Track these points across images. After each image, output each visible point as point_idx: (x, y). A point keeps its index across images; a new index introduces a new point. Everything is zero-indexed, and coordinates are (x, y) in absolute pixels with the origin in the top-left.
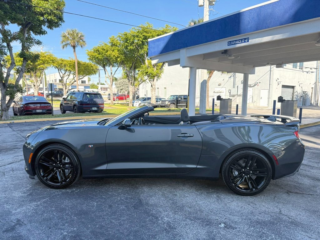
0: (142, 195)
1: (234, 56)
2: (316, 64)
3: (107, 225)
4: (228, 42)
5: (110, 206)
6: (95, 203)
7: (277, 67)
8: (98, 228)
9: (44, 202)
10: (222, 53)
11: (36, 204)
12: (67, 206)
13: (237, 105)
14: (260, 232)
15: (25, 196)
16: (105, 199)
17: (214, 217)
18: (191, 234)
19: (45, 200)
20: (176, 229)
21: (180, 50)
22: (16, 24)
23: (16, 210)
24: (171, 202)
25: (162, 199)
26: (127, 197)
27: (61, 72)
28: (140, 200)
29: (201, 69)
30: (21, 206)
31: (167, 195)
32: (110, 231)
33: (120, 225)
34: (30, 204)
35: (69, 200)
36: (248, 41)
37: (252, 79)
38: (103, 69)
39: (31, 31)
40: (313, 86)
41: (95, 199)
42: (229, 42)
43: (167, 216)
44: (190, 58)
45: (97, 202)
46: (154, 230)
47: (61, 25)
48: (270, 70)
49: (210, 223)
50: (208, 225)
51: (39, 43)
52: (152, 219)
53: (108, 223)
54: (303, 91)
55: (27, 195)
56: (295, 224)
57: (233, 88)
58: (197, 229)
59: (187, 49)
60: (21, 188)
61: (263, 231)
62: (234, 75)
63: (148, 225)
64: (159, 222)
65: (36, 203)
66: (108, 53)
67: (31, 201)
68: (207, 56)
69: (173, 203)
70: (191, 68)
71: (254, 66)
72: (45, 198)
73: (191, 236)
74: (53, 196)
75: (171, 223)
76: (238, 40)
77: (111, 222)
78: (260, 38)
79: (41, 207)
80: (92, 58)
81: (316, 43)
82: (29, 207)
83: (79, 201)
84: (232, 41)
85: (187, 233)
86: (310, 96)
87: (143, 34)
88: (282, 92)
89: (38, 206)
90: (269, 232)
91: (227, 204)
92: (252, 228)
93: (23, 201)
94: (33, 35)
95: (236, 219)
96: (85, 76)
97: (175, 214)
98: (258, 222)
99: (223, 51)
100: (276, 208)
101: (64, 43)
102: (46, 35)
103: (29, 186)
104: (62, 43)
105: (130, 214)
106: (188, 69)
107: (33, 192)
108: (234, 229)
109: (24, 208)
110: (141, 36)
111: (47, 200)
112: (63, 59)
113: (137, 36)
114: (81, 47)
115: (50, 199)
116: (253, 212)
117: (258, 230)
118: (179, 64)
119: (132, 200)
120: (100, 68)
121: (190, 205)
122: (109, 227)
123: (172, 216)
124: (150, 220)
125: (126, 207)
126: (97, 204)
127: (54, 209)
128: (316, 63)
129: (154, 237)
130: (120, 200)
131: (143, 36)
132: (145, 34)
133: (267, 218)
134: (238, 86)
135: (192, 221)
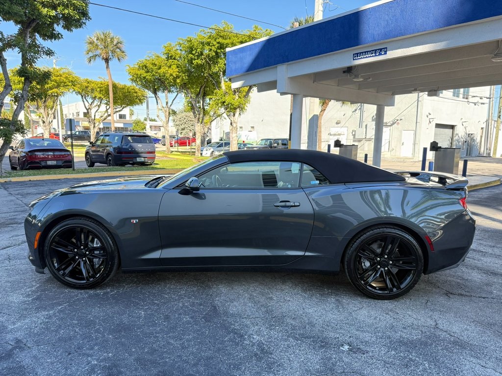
0: (217, 299)
1: (362, 77)
2: (489, 91)
3: (161, 348)
4: (354, 54)
5: (167, 318)
6: (143, 313)
7: (429, 95)
8: (147, 352)
9: (60, 311)
10: (344, 72)
11: (47, 315)
12: (98, 318)
13: (366, 155)
14: (405, 357)
15: (29, 301)
16: (158, 305)
17: (332, 335)
18: (296, 362)
19: (61, 308)
20: (272, 354)
21: (276, 67)
22: (12, 23)
23: (14, 323)
24: (263, 309)
25: (250, 304)
26: (194, 303)
27: (87, 101)
28: (215, 307)
29: (309, 98)
30: (22, 317)
31: (256, 299)
32: (166, 358)
33: (183, 348)
34: (38, 314)
35: (99, 307)
36: (385, 53)
37: (389, 113)
38: (153, 96)
39: (36, 34)
40: (484, 126)
41: (142, 306)
42: (356, 54)
43: (258, 333)
44: (292, 79)
45: (145, 311)
46: (237, 356)
47: (85, 23)
48: (418, 100)
49: (327, 343)
50: (322, 347)
51: (49, 53)
52: (234, 338)
53: (164, 345)
54: (468, 133)
55: (32, 300)
56: (460, 345)
57: (360, 127)
58: (306, 353)
59: (288, 65)
60: (22, 288)
61: (410, 356)
62: (361, 107)
63: (228, 348)
64: (245, 342)
65: (47, 313)
66: (162, 71)
67: (38, 309)
68: (318, 77)
69: (267, 312)
70: (294, 95)
71: (394, 94)
72: (61, 305)
73: (296, 365)
74: (74, 301)
75: (263, 344)
76: (369, 51)
77: (169, 343)
78: (405, 49)
79: (54, 319)
80: (136, 78)
81: (493, 58)
82: (36, 320)
83: (116, 308)
84: (360, 53)
85: (289, 360)
86: (478, 140)
87: (218, 41)
88: (436, 134)
89: (50, 317)
90: (419, 358)
91: (353, 313)
92: (393, 352)
93: (26, 309)
94: (39, 40)
95: (367, 336)
96: (125, 107)
97: (271, 329)
98: (402, 342)
99: (346, 70)
100: (429, 320)
101: (91, 54)
102: (61, 40)
103: (36, 285)
104: (88, 53)
105: (199, 330)
106: (289, 97)
107: (41, 295)
108: (364, 354)
109: (27, 321)
110: (215, 43)
111: (65, 307)
112: (90, 79)
113: (208, 44)
114: (119, 59)
115: (69, 306)
116: (393, 326)
117: (402, 354)
118: (275, 88)
119: (202, 307)
120: (149, 94)
121: (295, 315)
122: (165, 352)
123: (265, 333)
124: (230, 340)
125: (192, 318)
126: (145, 314)
127: (76, 322)
128: (489, 89)
129: (237, 367)
130: (182, 308)
131: (218, 43)
132: (220, 40)
133: (415, 336)
134: (366, 126)
135: (297, 340)
